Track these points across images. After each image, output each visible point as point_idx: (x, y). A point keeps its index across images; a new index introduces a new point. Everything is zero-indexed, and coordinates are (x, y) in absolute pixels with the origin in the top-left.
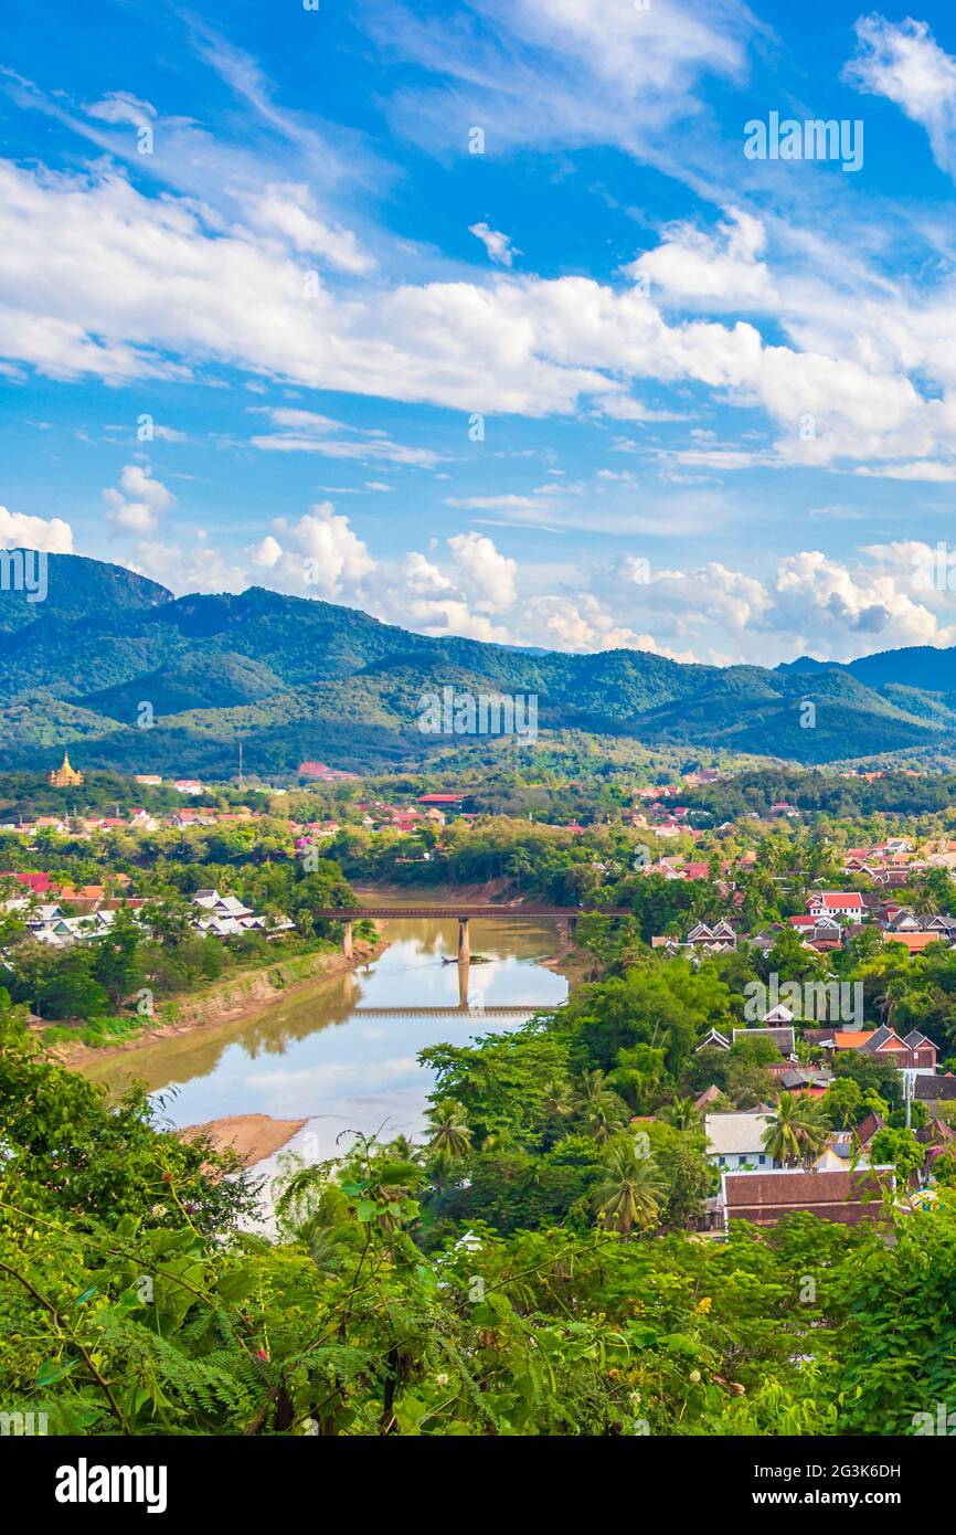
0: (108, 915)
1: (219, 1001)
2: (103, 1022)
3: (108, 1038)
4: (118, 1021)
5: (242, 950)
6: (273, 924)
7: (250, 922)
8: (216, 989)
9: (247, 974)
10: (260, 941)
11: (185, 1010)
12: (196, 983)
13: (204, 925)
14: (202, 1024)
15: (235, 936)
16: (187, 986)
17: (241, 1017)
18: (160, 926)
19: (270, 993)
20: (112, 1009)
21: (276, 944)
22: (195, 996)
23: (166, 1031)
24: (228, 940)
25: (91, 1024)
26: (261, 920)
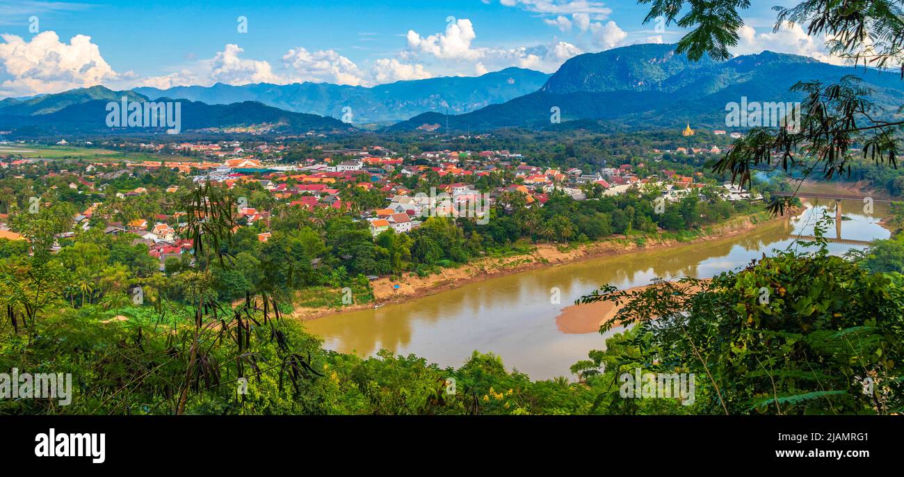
0: (689, 190)
1: (729, 227)
2: (683, 232)
3: (685, 238)
4: (689, 232)
5: (740, 207)
6: (753, 197)
7: (744, 195)
8: (727, 222)
9: (740, 217)
10: (747, 204)
11: (715, 230)
12: (719, 220)
13: (726, 196)
14: (721, 236)
15: (738, 201)
16: (716, 221)
17: (737, 235)
18: (708, 195)
19: (750, 226)
20: (687, 227)
21: (755, 205)
22: (719, 225)
23: (707, 238)
24: (734, 202)
25: (679, 232)
26: (748, 195)
